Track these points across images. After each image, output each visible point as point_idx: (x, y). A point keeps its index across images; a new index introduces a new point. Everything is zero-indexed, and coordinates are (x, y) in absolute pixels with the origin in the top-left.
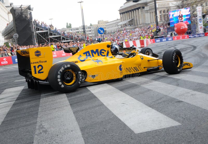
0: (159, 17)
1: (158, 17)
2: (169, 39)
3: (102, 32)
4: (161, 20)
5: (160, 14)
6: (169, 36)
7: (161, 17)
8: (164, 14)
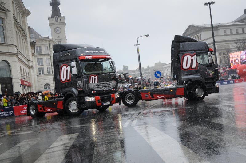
0: (219, 59)
1: (217, 60)
2: (230, 82)
3: (159, 75)
4: (221, 62)
5: (220, 56)
6: (230, 78)
7: (221, 60)
8: (224, 56)
